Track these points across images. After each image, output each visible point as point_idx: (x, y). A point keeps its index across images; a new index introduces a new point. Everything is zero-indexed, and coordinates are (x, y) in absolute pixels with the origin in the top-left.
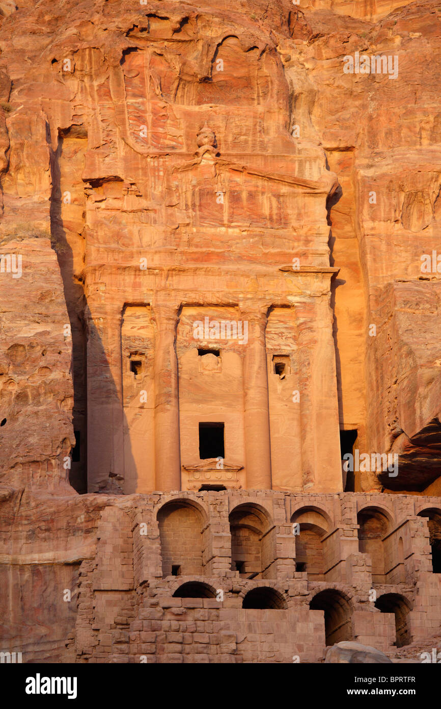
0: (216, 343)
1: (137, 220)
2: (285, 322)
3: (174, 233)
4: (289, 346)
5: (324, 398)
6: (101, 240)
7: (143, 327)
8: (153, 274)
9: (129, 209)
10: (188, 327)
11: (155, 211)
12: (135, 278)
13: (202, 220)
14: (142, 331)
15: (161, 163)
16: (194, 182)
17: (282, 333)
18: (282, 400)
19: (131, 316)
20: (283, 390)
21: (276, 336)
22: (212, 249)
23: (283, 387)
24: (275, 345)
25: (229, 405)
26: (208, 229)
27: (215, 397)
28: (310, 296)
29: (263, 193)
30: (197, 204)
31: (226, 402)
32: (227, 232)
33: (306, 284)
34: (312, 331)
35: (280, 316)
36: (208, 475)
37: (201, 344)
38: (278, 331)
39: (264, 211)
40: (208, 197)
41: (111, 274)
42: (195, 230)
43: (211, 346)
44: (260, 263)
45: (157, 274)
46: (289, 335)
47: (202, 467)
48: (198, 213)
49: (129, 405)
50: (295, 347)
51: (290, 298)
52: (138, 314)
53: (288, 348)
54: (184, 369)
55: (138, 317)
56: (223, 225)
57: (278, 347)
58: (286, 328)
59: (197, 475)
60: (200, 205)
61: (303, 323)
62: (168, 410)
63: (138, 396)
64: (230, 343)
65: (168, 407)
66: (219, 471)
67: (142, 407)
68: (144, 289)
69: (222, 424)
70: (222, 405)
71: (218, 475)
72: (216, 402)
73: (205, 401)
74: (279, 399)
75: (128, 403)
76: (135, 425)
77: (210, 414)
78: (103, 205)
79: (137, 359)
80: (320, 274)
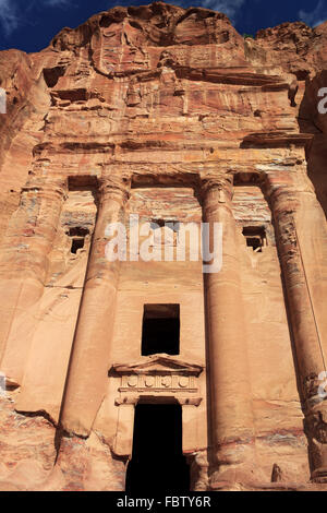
1: (96, 115)
2: (255, 195)
3: (132, 122)
4: (263, 216)
7: (88, 204)
8: (104, 151)
9: (90, 107)
10: (141, 202)
11: (116, 110)
12: (84, 156)
13: (162, 113)
14: (87, 207)
16: (156, 87)
17: (252, 205)
18: (259, 276)
20: (259, 263)
21: (244, 208)
23: (259, 260)
24: (245, 217)
25: (187, 283)
26: (168, 119)
27: (167, 273)
28: (282, 164)
30: (159, 103)
31: (183, 278)
32: (187, 120)
34: (289, 196)
36: (151, 380)
37: (155, 217)
38: (247, 203)
39: (224, 104)
41: (59, 153)
42: (154, 120)
45: (108, 151)
46: (261, 207)
47: (142, 367)
48: (159, 109)
49: (54, 284)
51: (258, 167)
53: (261, 219)
55: (85, 195)
56: (183, 115)
57: (249, 219)
58: (257, 200)
59: (133, 380)
60: (161, 104)
61: (276, 189)
62: (98, 285)
63: (70, 273)
64: (189, 216)
65: (99, 281)
66: (169, 374)
67: (70, 287)
68: (92, 164)
69: (176, 308)
70: (177, 282)
71: (167, 380)
72: (172, 279)
73: (154, 278)
74: (254, 274)
75: (54, 281)
76: (54, 310)
77: (160, 293)
78: (66, 108)
79: (79, 238)
80: (291, 144)
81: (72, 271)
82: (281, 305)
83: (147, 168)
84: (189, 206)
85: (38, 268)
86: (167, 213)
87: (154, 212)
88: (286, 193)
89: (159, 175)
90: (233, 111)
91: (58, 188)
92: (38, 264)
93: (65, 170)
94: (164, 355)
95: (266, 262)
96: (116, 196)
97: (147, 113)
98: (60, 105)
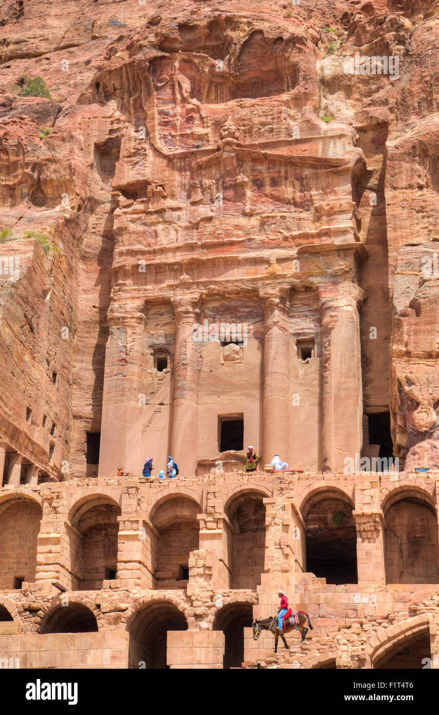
1: (161, 220)
3: (197, 228)
6: (126, 243)
7: (167, 324)
8: (174, 270)
9: (153, 210)
11: (179, 209)
13: (226, 212)
14: (165, 328)
15: (187, 163)
16: (218, 176)
18: (304, 385)
19: (155, 314)
20: (305, 374)
21: (298, 320)
22: (235, 239)
23: (306, 370)
24: (298, 329)
25: (249, 395)
26: (232, 220)
27: (235, 387)
28: (332, 276)
29: (286, 178)
31: (246, 391)
32: (250, 221)
33: (327, 263)
34: (333, 311)
35: (304, 299)
38: (302, 314)
40: (231, 188)
41: (133, 274)
42: (217, 221)
44: (281, 247)
45: (177, 270)
46: (312, 318)
48: (222, 205)
49: (150, 402)
50: (319, 330)
51: (311, 279)
52: (163, 311)
54: (205, 361)
55: (162, 315)
56: (246, 215)
57: (301, 332)
60: (224, 198)
61: (323, 304)
62: (182, 404)
63: (159, 393)
64: (252, 331)
65: (183, 401)
67: (161, 404)
68: (165, 286)
69: (242, 414)
70: (242, 395)
72: (237, 393)
73: (224, 392)
74: (301, 384)
75: (148, 400)
76: (154, 422)
77: (229, 405)
78: (129, 210)
79: (162, 356)
80: (341, 252)
81: (162, 390)
82: (316, 408)
83: (213, 286)
84: (252, 321)
85: (135, 392)
88: (329, 308)
89: (224, 292)
90: (295, 205)
91: (139, 314)
92: (135, 389)
93: (141, 294)
94: (232, 451)
95: (311, 373)
96: (189, 320)
97: (211, 214)
98: (124, 207)
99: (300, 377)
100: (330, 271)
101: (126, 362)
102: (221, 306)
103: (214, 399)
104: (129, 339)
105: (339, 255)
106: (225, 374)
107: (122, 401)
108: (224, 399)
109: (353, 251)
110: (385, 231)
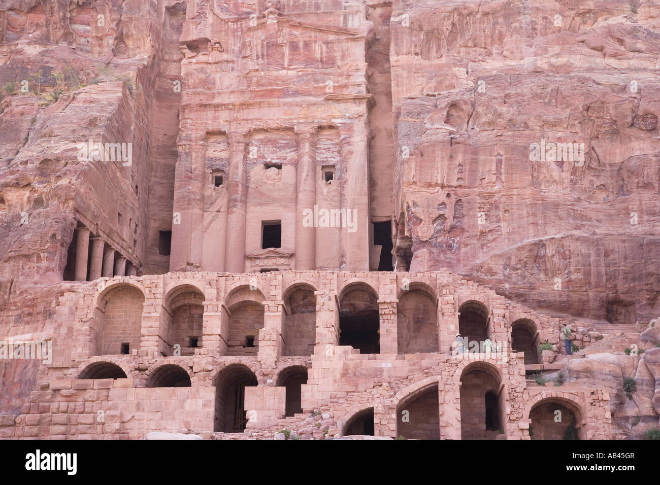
0: (277, 159)
1: (218, 69)
2: (331, 140)
3: (246, 77)
4: (334, 158)
5: (357, 197)
6: (191, 87)
7: (223, 150)
8: (229, 109)
9: (213, 62)
10: (257, 148)
11: (233, 62)
12: (215, 113)
13: (269, 66)
14: (221, 153)
15: (239, 26)
16: (263, 38)
17: (329, 148)
18: (327, 200)
19: (214, 142)
20: (328, 192)
21: (324, 151)
22: (275, 87)
23: (329, 189)
24: (323, 158)
25: (285, 206)
26: (273, 72)
27: (274, 200)
28: (350, 118)
29: (315, 42)
30: (265, 54)
31: (283, 204)
32: (287, 73)
33: (346, 109)
34: (350, 145)
35: (328, 135)
36: (266, 261)
37: (267, 161)
38: (326, 147)
39: (315, 56)
40: (273, 48)
41: (197, 111)
42: (262, 73)
43: (274, 161)
44: (310, 95)
45: (231, 109)
46: (335, 150)
47: (262, 255)
48: (266, 60)
49: (209, 210)
50: (338, 159)
51: (333, 120)
52: (219, 140)
53: (334, 160)
54: (252, 180)
55: (219, 143)
56: (284, 68)
57: (325, 160)
58: (333, 144)
59: (258, 262)
60: (267, 55)
61: (343, 139)
62: (234, 212)
63: (216, 203)
64: (289, 158)
65: (235, 209)
66: (275, 258)
67: (218, 211)
68: (221, 121)
69: (280, 221)
70: (281, 206)
71: (274, 261)
72: (276, 205)
73: (267, 204)
74: (325, 199)
75: (208, 208)
76: (212, 225)
77: (271, 213)
78: (194, 60)
79: (219, 174)
80: (357, 101)
81: (218, 200)
83: (259, 123)
84: (288, 150)
85: (199, 202)
86: (274, 156)
87: (266, 156)
88: (348, 143)
89: (267, 128)
90: (322, 62)
91: (201, 142)
92: (198, 200)
93: (203, 127)
94: (272, 249)
95: (332, 191)
96: (240, 148)
97: (257, 67)
98: (189, 58)
99: (325, 194)
100: (348, 115)
101: (192, 178)
102: (265, 138)
103: (258, 208)
104: (193, 161)
105: (355, 103)
106: (268, 190)
107: (188, 209)
108: (266, 208)
109: (366, 100)
110: (390, 86)
